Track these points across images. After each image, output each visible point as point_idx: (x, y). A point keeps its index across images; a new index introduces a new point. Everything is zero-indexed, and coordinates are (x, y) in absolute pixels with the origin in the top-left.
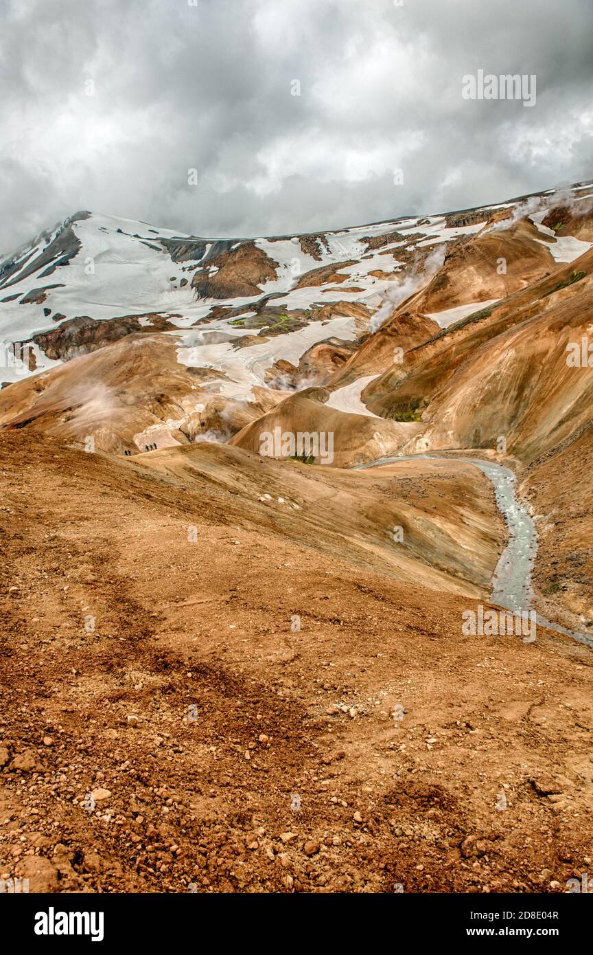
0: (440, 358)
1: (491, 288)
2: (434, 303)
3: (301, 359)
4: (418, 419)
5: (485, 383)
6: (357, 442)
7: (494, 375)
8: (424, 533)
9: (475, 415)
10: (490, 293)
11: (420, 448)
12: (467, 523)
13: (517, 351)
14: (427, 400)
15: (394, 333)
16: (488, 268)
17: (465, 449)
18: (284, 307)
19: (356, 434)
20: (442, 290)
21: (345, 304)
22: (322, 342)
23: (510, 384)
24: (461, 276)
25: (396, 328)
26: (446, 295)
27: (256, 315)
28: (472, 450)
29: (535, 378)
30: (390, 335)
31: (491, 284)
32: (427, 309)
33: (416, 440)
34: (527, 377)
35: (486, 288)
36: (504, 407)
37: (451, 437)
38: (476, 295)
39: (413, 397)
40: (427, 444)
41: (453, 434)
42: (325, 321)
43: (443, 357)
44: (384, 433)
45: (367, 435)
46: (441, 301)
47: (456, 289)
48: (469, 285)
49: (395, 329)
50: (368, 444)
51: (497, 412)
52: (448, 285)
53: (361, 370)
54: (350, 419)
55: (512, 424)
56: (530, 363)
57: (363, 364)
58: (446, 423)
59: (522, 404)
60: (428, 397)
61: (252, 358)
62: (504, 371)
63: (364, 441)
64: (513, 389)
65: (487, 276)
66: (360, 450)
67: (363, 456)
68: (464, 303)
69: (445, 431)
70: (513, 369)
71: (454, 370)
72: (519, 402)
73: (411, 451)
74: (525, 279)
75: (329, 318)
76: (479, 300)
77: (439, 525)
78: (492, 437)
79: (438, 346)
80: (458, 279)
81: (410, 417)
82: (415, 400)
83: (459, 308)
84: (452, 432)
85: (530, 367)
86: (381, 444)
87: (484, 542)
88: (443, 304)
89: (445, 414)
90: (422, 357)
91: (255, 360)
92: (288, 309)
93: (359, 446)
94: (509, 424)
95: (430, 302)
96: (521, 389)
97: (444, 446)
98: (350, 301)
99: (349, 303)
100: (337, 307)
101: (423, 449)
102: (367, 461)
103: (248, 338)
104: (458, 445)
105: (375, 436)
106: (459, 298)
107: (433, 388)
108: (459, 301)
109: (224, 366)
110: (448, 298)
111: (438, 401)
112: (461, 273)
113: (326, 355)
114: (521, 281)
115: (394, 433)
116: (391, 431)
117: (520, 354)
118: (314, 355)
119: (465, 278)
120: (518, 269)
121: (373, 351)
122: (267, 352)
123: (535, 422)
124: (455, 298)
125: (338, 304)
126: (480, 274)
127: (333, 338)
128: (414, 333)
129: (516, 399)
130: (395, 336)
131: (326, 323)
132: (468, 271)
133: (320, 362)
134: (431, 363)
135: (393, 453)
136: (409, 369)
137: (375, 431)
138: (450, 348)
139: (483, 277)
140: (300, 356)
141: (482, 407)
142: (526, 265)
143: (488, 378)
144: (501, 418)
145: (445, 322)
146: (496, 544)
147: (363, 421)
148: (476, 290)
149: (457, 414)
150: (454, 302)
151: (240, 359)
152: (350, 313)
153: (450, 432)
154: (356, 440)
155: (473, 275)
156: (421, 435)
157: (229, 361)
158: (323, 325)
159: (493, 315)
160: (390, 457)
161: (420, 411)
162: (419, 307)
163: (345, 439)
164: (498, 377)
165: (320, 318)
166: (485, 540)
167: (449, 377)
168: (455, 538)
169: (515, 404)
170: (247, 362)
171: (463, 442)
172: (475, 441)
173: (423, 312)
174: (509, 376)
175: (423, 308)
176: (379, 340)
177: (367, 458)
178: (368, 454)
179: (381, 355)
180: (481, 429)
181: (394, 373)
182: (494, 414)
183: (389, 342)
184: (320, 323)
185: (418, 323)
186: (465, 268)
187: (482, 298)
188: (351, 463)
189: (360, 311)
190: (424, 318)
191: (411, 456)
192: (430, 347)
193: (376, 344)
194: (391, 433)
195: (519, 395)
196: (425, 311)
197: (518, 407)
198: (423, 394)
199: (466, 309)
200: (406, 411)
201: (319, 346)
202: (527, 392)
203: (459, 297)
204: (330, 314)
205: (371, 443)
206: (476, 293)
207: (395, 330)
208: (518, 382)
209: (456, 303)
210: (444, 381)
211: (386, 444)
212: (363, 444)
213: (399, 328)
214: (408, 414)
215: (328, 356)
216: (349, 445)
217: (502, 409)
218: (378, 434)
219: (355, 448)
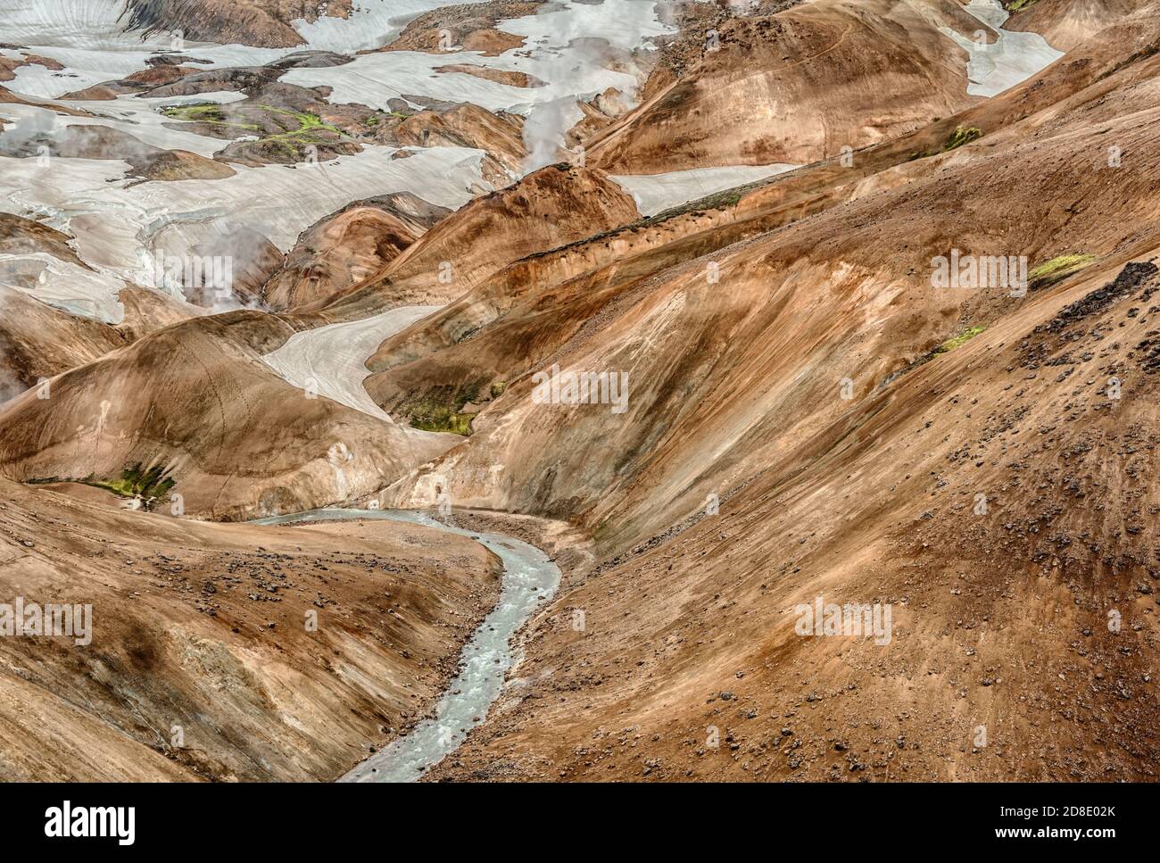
0: (577, 288)
1: (790, 134)
2: (644, 149)
3: (303, 235)
4: (463, 427)
5: (604, 363)
6: (282, 459)
7: (628, 347)
8: (195, 677)
9: (559, 434)
10: (786, 146)
11: (421, 496)
12: (339, 671)
13: (690, 302)
14: (498, 385)
15: (518, 210)
16: (800, 84)
17: (515, 512)
18: (320, 94)
19: (289, 440)
20: (672, 121)
21: (473, 113)
22: (373, 202)
23: (650, 375)
24: (728, 94)
25: (526, 196)
26: (678, 134)
27: (244, 101)
28: (528, 517)
29: (703, 368)
30: (508, 213)
31: (795, 125)
32: (624, 162)
33: (419, 475)
34: (689, 362)
35: (779, 132)
36: (622, 426)
37: (494, 479)
38: (751, 148)
39: (472, 372)
40: (439, 490)
41: (501, 473)
42: (406, 148)
43: (585, 287)
44: (357, 449)
45: (312, 448)
46: (663, 147)
47: (706, 124)
48: (740, 120)
49: (522, 199)
50: (307, 468)
51: (603, 436)
52: (691, 111)
53: (408, 287)
54: (290, 401)
55: (623, 469)
56: (706, 331)
57: (418, 273)
58: (493, 446)
59: (658, 425)
60: (504, 377)
61: (165, 211)
62: (649, 342)
63: (301, 459)
64: (652, 386)
65: (790, 102)
66: (280, 481)
67: (285, 496)
68: (716, 161)
69: (485, 463)
70: (668, 340)
71: (581, 322)
72: (653, 421)
73: (398, 500)
74: (876, 126)
75: (420, 142)
76: (753, 159)
77: (249, 665)
78: (574, 493)
79: (591, 257)
80: (717, 97)
81: (447, 418)
82: (474, 381)
83: (699, 173)
84: (500, 467)
85: (702, 341)
86: (340, 474)
87: (353, 719)
88: (663, 156)
89: (500, 424)
90: (546, 279)
91: (169, 219)
92: (332, 99)
93: (284, 471)
94: (617, 468)
95: (635, 147)
96: (668, 389)
97: (476, 500)
98: (492, 108)
99: (484, 111)
100: (449, 118)
101: (428, 498)
102: (292, 509)
103: (176, 158)
104: (504, 503)
105: (332, 453)
106: (708, 148)
107: (522, 359)
108: (705, 153)
109: (80, 222)
110: (680, 143)
111: (520, 391)
112: (732, 86)
113: (365, 235)
114: (867, 129)
115: (383, 453)
116: (377, 446)
117: (694, 309)
118: (336, 230)
119: (737, 100)
120: (870, 98)
121: (453, 244)
122: (214, 204)
123: (663, 470)
124: (698, 147)
125: (455, 108)
126: (773, 95)
127: (407, 195)
128: (566, 217)
129: (649, 412)
130: (518, 216)
131: (406, 155)
132: (750, 83)
133: (344, 251)
134: (554, 297)
135: (360, 500)
136: (506, 302)
137: (337, 440)
138: (606, 268)
139: (780, 104)
140: (304, 227)
141: (578, 419)
142: (893, 91)
143: (615, 353)
144: (607, 450)
145: (653, 202)
146: (380, 727)
147: (316, 411)
148: (752, 134)
149: (524, 428)
150: (691, 156)
151: (129, 207)
152: (479, 138)
153: (495, 469)
154: (282, 455)
155: (757, 93)
156: (431, 465)
157: (98, 210)
158: (395, 156)
159: (743, 202)
160: (350, 506)
161: (474, 409)
162: (607, 154)
163: (259, 448)
164: (634, 354)
165: (395, 140)
166: (359, 715)
167: (564, 338)
168: (274, 700)
169: (645, 422)
170: (148, 220)
171: (515, 496)
172: (539, 497)
173: (610, 168)
174: (654, 355)
175: (615, 159)
176: (475, 220)
177: (292, 501)
178: (298, 492)
179: (469, 258)
180: (560, 471)
181: (468, 306)
182: (597, 439)
183: (500, 229)
184: (390, 149)
185: (583, 193)
186: (744, 75)
187: (762, 156)
188: (249, 508)
189: (507, 138)
190: (602, 184)
191: (395, 510)
192: (573, 256)
193: (464, 228)
194: (374, 451)
195: (659, 403)
196: (618, 165)
197: (645, 433)
198: (497, 368)
199: (716, 176)
200: (442, 404)
201: (358, 210)
202: (675, 399)
203: (711, 146)
204: (427, 134)
205: (316, 468)
206: (751, 140)
207: (521, 202)
208: (667, 372)
209: (696, 158)
210: (550, 346)
211: (352, 474)
212: (294, 467)
213: (533, 198)
214: (446, 410)
215: (370, 239)
216: (259, 466)
217: (616, 430)
218: (343, 448)
219: (272, 474)
